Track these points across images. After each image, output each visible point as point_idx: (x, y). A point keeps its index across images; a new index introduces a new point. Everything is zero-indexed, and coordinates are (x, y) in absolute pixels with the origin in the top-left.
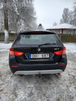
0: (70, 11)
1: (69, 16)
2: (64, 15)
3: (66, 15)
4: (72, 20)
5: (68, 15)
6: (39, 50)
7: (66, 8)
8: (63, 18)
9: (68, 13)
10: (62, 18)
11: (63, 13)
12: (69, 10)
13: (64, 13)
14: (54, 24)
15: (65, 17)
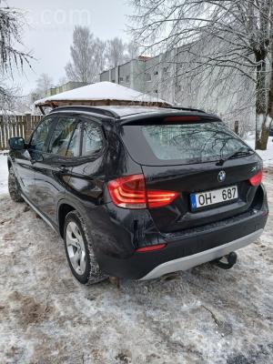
0: (94, 38)
1: (93, 58)
2: (77, 49)
3: (83, 52)
4: (105, 72)
5: (91, 52)
6: (222, 176)
7: (83, 27)
8: (75, 61)
9: (90, 47)
10: (72, 62)
11: (73, 45)
12: (92, 35)
13: (74, 42)
14: (40, 80)
15: (80, 57)
